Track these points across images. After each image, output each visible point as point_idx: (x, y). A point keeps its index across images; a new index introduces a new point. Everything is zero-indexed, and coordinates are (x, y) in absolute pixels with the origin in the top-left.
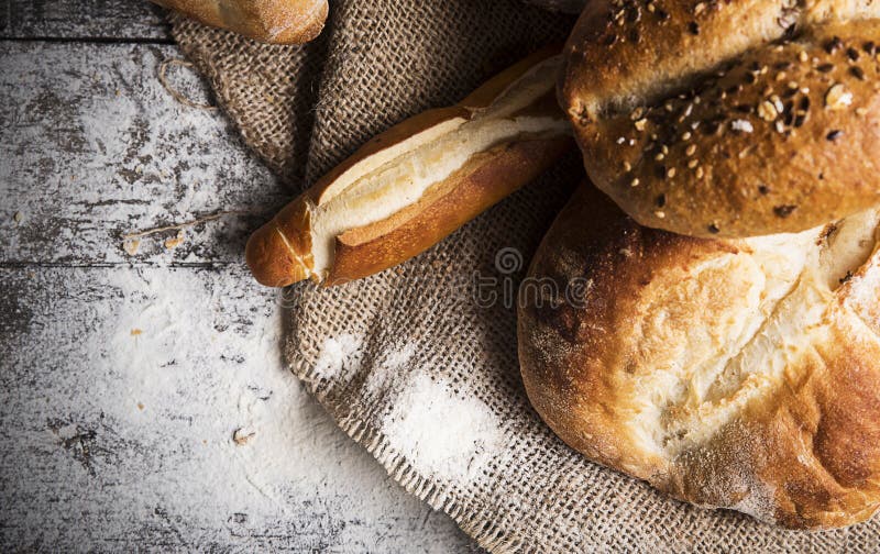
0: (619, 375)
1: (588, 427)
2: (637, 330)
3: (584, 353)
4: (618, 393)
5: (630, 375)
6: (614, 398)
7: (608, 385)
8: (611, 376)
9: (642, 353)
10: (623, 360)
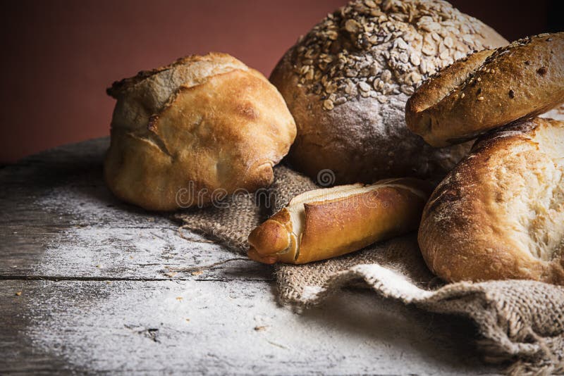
0: (494, 205)
1: (487, 244)
2: (494, 178)
3: (468, 200)
4: (498, 216)
5: (500, 203)
6: (497, 220)
7: (489, 213)
8: (489, 207)
9: (502, 187)
10: (493, 195)
